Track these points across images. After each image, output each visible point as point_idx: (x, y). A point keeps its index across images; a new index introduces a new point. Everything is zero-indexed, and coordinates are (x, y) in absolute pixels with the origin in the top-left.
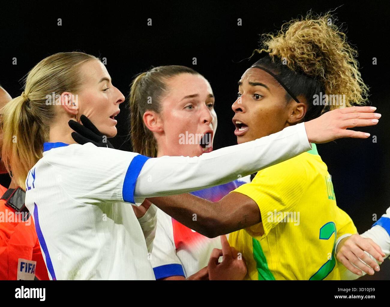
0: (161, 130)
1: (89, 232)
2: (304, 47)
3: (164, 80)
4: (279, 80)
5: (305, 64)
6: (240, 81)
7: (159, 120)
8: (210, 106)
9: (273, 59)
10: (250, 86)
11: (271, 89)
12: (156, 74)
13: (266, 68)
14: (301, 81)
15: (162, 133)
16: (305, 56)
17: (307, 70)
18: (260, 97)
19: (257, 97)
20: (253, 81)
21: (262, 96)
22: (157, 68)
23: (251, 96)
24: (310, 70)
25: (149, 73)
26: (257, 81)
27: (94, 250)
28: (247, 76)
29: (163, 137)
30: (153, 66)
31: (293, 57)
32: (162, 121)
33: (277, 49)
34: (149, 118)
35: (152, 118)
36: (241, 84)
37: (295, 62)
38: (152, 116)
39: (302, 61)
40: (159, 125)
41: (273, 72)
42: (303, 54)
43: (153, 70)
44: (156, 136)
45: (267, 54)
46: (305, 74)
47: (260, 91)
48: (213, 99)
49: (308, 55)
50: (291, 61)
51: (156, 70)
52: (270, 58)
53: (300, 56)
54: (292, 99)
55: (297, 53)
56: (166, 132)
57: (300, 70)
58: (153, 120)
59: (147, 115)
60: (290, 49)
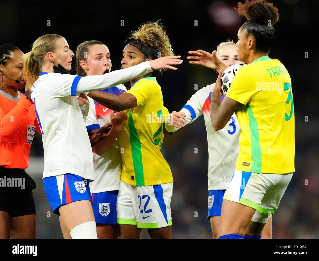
0: (87, 68)
1: (55, 110)
2: (151, 36)
3: (88, 47)
4: (140, 50)
5: (151, 43)
6: (123, 51)
7: (86, 64)
8: (108, 58)
9: (137, 41)
10: (128, 53)
11: (137, 54)
12: (85, 44)
13: (135, 45)
14: (150, 50)
15: (88, 70)
16: (151, 40)
17: (152, 46)
18: (133, 58)
19: (132, 58)
20: (129, 51)
21: (134, 57)
22: (86, 42)
23: (129, 57)
24: (153, 45)
25: (82, 44)
26: (131, 51)
27: (57, 118)
28: (126, 49)
29: (88, 71)
30: (84, 41)
31: (146, 40)
32: (88, 65)
33: (139, 37)
34: (82, 64)
35: (83, 63)
36: (124, 52)
37: (147, 42)
38: (83, 62)
39: (150, 42)
40: (86, 66)
41: (138, 47)
42: (150, 39)
43: (84, 43)
44: (86, 71)
45: (134, 39)
46: (151, 47)
47: (133, 55)
48: (110, 55)
49: (152, 39)
50: (145, 42)
51: (86, 43)
52: (136, 41)
53: (149, 40)
54: (146, 57)
55: (148, 38)
56: (89, 70)
57: (149, 45)
58: (84, 64)
59: (81, 62)
60: (144, 37)
